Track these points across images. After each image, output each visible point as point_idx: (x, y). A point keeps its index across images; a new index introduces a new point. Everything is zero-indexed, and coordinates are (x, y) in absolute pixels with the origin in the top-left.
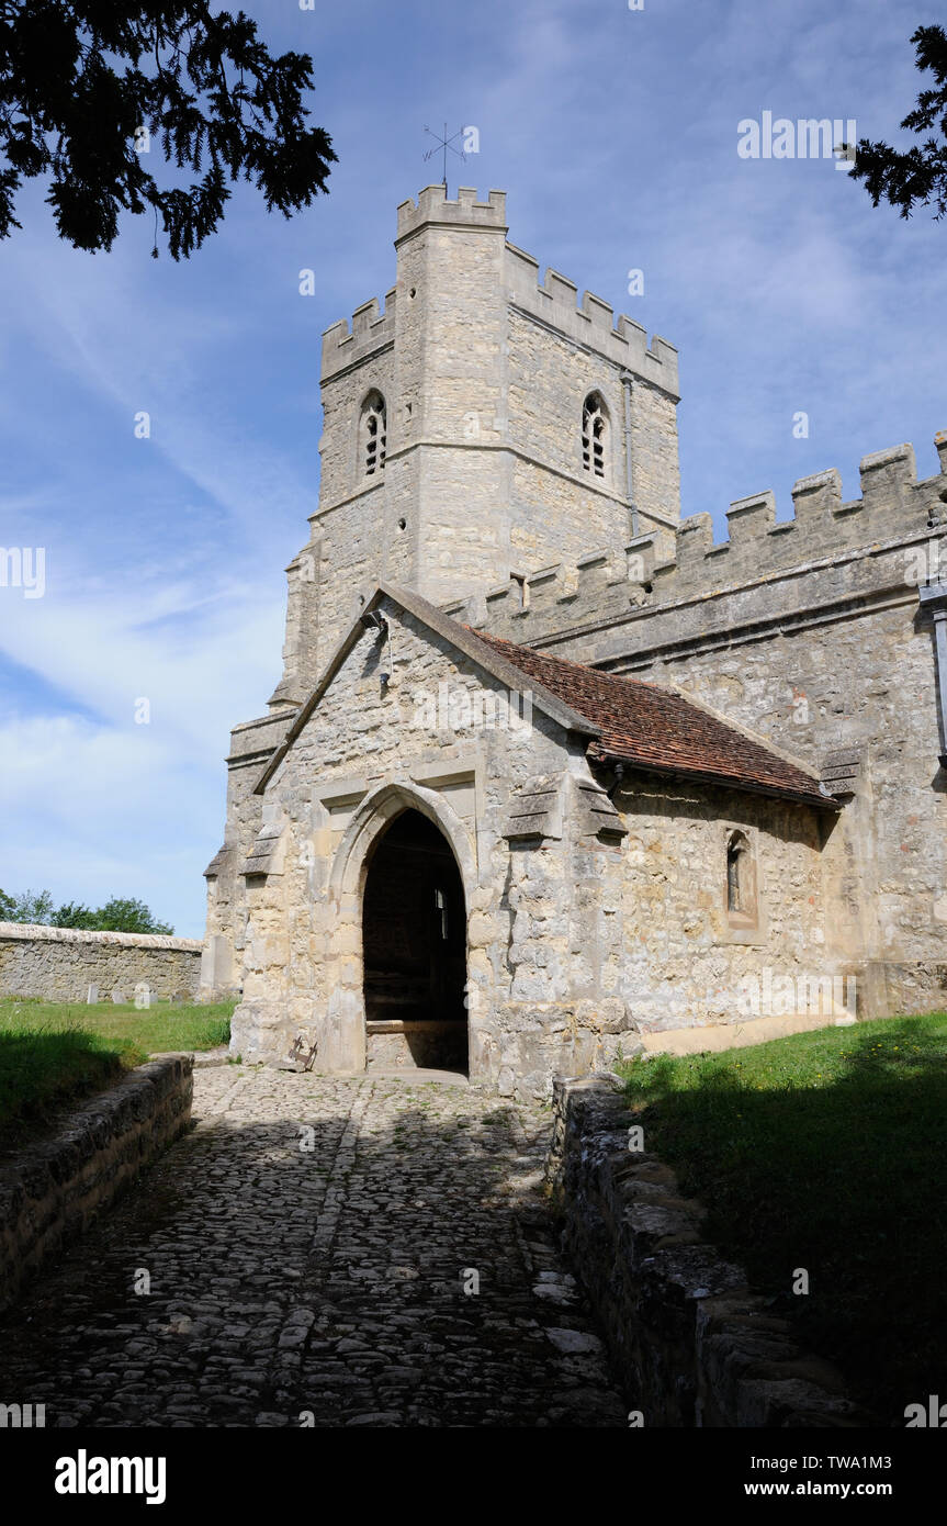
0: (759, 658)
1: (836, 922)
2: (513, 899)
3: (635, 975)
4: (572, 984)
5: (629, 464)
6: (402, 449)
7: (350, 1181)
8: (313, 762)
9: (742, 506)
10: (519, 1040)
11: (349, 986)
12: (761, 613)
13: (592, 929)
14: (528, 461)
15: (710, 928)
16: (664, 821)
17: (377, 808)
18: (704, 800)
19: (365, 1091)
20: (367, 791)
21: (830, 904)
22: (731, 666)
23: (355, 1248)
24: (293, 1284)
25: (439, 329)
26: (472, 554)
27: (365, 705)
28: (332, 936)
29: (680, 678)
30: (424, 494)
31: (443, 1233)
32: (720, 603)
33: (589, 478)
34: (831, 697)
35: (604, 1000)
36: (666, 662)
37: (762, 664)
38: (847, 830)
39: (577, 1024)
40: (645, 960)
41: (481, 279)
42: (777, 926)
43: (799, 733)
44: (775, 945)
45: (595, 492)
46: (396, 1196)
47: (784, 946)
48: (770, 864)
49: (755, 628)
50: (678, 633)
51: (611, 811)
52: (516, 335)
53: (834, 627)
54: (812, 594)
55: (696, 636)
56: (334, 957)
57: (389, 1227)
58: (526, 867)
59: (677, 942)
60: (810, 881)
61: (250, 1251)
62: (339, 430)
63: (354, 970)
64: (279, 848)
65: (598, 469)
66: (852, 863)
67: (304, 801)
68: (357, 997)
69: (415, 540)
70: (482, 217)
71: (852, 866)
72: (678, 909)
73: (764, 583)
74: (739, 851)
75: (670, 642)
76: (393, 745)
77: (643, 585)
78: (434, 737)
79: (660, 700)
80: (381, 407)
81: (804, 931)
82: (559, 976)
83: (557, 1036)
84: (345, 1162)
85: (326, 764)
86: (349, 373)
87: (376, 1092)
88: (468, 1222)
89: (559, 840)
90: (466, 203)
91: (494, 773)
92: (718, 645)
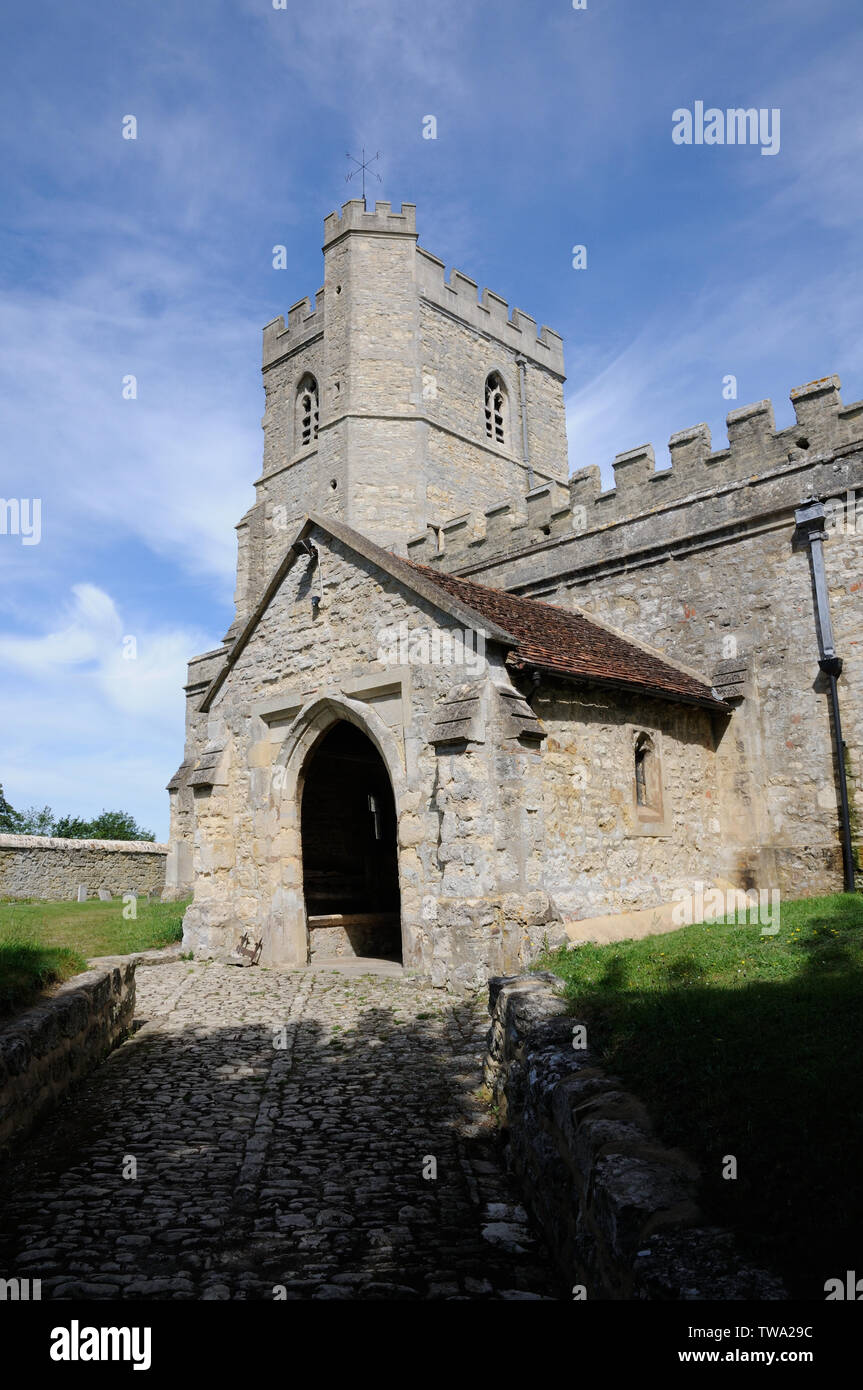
0: (652, 580)
1: (731, 813)
2: (440, 801)
3: (556, 869)
4: (498, 879)
5: (525, 432)
6: (332, 420)
7: (286, 1091)
8: (252, 680)
9: (626, 457)
10: (450, 934)
11: (290, 886)
12: (653, 540)
13: (515, 827)
14: (440, 429)
15: (623, 823)
16: (579, 725)
17: (312, 721)
18: (613, 704)
19: (306, 986)
20: (302, 706)
21: (725, 797)
22: (627, 589)
23: (285, 1183)
24: (211, 1239)
25: (361, 320)
26: (394, 508)
27: (298, 627)
28: (273, 840)
29: (582, 601)
30: (352, 458)
31: (381, 1158)
32: (616, 533)
33: (491, 444)
34: (718, 612)
35: (529, 894)
36: (569, 587)
37: (655, 585)
38: (738, 730)
39: (505, 917)
40: (564, 854)
41: (396, 277)
42: (680, 818)
43: (690, 646)
44: (679, 837)
45: (497, 455)
46: (332, 1110)
47: (687, 837)
48: (672, 762)
49: (648, 554)
50: (578, 561)
51: (530, 715)
52: (427, 324)
53: (719, 550)
54: (698, 521)
55: (595, 563)
56: (276, 859)
57: (323, 1151)
58: (451, 770)
59: (593, 836)
60: (707, 777)
61: (168, 1193)
62: (279, 408)
63: (294, 871)
64: (223, 761)
65: (499, 436)
66: (743, 759)
67: (245, 717)
68: (298, 896)
69: (345, 497)
70: (396, 226)
71: (744, 763)
72: (593, 806)
73: (654, 514)
74: (645, 751)
75: (572, 569)
76: (325, 662)
77: (542, 528)
78: (362, 652)
79: (565, 619)
80: (314, 387)
81: (703, 822)
82: (486, 872)
83: (486, 929)
84: (282, 1068)
85: (264, 682)
86: (286, 360)
87: (316, 986)
88: (406, 1140)
89: (482, 744)
90: (382, 214)
91: (419, 684)
92: (615, 570)
